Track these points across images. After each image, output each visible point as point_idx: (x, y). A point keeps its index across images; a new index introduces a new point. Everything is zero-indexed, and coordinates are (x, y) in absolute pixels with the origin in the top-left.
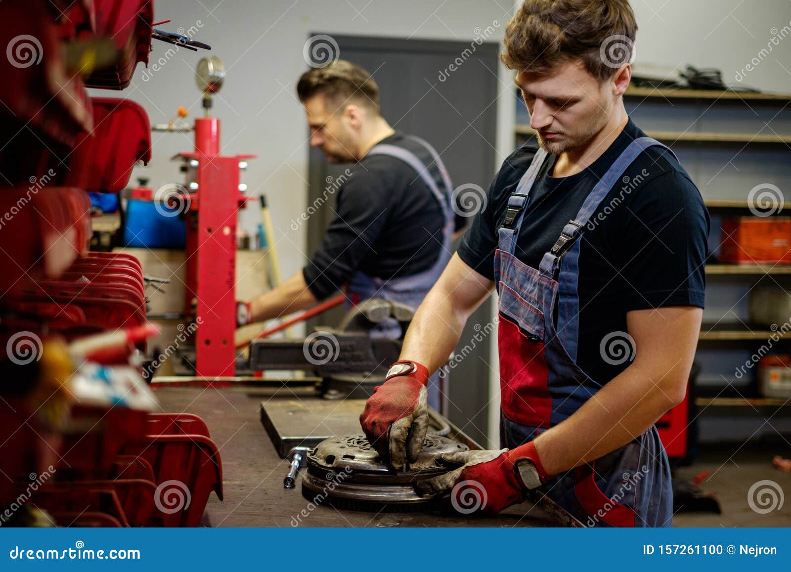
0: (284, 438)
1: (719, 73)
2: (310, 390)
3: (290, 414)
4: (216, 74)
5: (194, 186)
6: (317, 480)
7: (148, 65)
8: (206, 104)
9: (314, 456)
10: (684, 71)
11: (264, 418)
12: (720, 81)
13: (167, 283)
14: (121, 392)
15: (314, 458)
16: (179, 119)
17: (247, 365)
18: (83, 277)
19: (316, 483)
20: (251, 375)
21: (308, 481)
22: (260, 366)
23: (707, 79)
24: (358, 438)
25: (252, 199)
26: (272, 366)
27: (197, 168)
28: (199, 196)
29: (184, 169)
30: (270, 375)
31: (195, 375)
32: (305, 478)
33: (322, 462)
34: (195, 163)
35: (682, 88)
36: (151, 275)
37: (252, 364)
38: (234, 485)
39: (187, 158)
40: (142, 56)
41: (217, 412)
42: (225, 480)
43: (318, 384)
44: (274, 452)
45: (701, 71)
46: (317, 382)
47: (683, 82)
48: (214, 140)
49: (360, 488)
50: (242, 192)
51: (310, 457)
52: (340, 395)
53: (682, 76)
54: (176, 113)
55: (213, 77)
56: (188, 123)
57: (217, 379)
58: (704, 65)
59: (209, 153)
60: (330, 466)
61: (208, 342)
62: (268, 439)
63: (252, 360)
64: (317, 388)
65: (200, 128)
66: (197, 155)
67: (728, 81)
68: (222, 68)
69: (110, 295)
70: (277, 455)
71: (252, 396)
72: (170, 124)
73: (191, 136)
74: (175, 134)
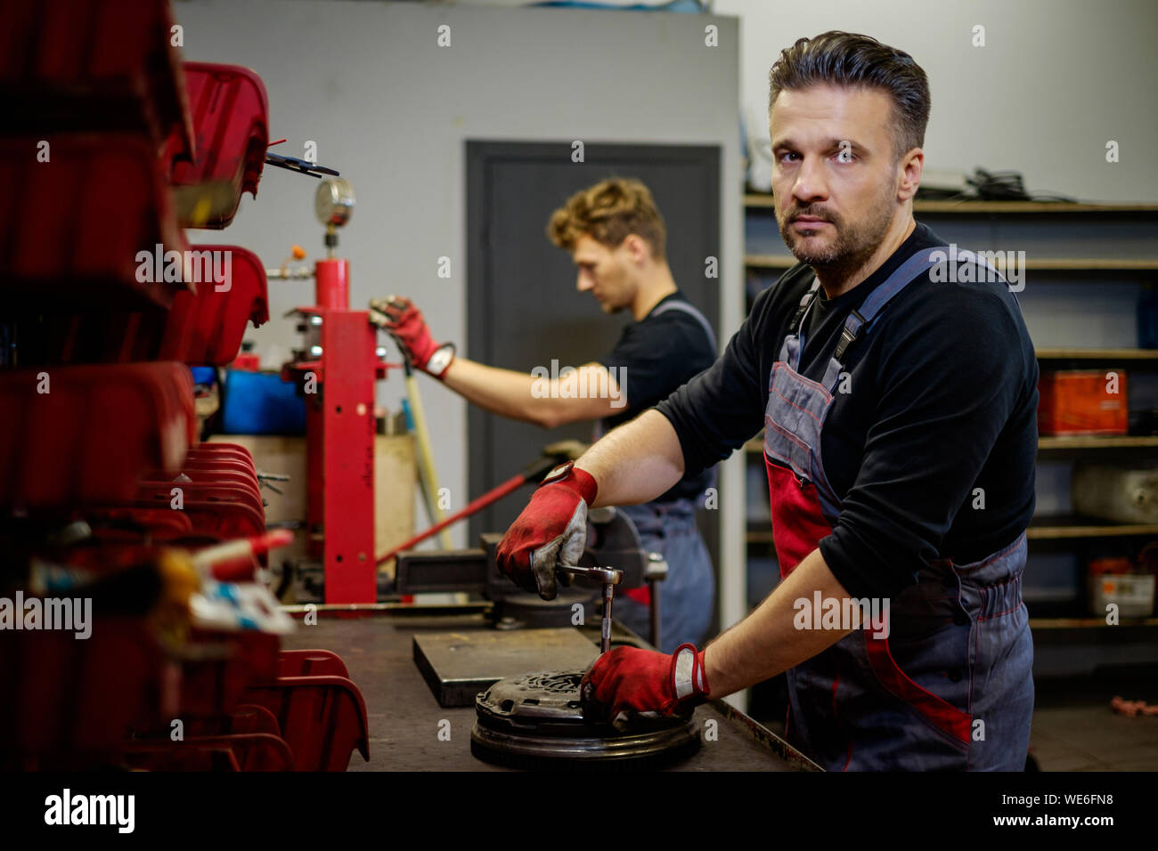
0: (445, 681)
1: (1019, 178)
2: (477, 618)
3: (453, 649)
4: (342, 202)
5: (317, 351)
6: (491, 733)
7: (257, 197)
8: (330, 241)
9: (486, 702)
10: (972, 175)
11: (418, 656)
12: (1021, 188)
13: (286, 480)
14: (251, 613)
15: (487, 704)
16: (295, 263)
17: (392, 587)
18: (183, 475)
19: (490, 737)
20: (397, 601)
21: (478, 735)
22: (411, 588)
23: (1004, 186)
24: (542, 677)
25: (393, 366)
26: (426, 587)
27: (321, 328)
28: (324, 364)
29: (302, 329)
30: (423, 600)
31: (323, 602)
32: (475, 732)
33: (496, 710)
34: (317, 321)
35: (969, 199)
36: (265, 471)
37: (399, 586)
38: (382, 743)
39: (306, 314)
40: (251, 185)
41: (354, 650)
42: (371, 737)
43: (488, 611)
44: (433, 699)
45: (997, 176)
46: (487, 607)
47: (971, 191)
48: (341, 290)
49: (548, 741)
50: (381, 358)
51: (481, 704)
52: (518, 624)
53: (970, 182)
54: (290, 255)
55: (339, 205)
56: (306, 268)
57: (354, 606)
58: (999, 167)
59: (334, 307)
60: (507, 714)
61: (339, 559)
62: (424, 685)
63: (400, 579)
64: (487, 616)
65: (322, 273)
66: (320, 310)
67: (1032, 187)
68: (350, 192)
69: (220, 498)
70: (436, 704)
71: (400, 628)
72: (283, 268)
73: (310, 285)
74: (290, 283)
